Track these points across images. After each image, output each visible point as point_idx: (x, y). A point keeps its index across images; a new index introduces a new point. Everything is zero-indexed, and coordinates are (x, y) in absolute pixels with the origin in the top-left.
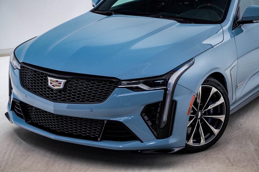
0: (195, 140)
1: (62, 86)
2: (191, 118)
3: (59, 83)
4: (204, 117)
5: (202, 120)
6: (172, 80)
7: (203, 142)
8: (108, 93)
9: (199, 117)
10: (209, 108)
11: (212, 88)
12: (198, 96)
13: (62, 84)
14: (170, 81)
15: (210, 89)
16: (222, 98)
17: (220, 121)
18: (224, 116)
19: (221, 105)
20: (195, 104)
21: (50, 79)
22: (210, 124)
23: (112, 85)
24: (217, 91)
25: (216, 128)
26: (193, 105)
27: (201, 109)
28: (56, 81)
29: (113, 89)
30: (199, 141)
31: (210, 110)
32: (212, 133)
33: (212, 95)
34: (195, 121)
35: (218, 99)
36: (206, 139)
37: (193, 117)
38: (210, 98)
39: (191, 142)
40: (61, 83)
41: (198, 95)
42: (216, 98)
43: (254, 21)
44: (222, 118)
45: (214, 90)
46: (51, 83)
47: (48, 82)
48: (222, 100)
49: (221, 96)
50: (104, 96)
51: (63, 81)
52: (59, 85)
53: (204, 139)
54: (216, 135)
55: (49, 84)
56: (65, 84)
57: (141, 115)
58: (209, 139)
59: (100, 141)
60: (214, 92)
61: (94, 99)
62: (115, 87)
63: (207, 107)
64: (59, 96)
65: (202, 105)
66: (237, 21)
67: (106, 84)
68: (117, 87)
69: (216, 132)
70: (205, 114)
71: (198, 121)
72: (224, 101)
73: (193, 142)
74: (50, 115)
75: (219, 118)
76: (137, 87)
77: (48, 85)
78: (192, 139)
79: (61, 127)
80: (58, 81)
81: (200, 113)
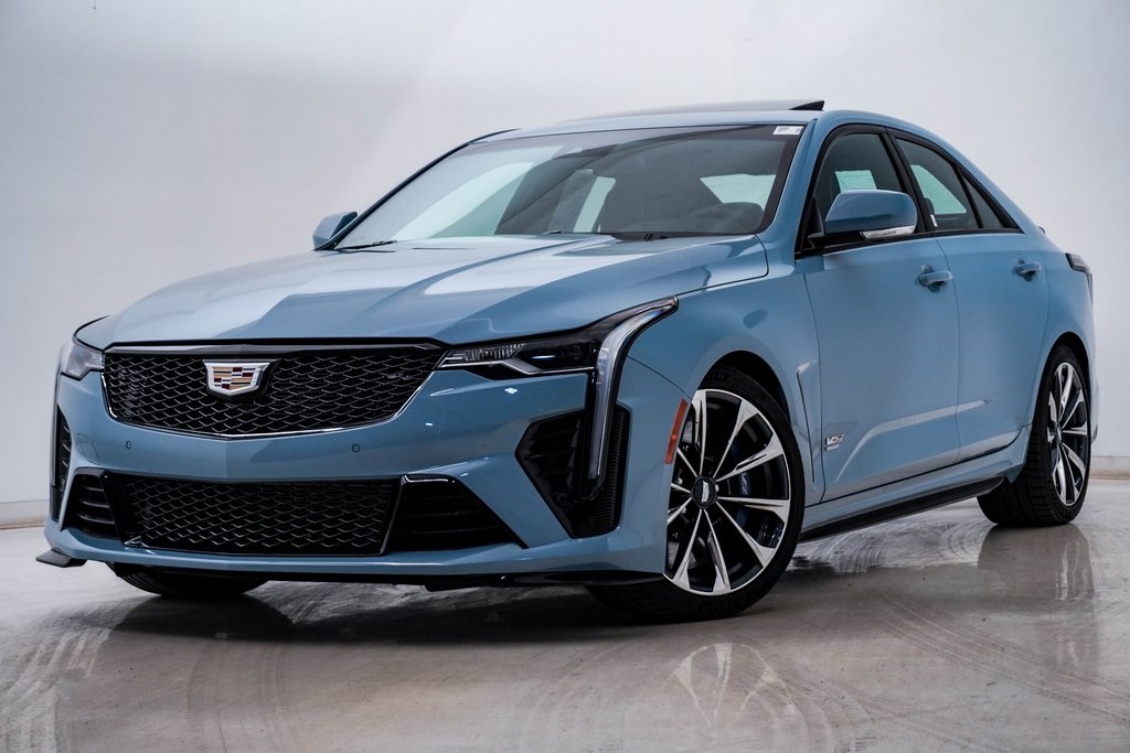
0: (696, 580)
1: (253, 385)
2: (676, 499)
3: (245, 375)
4: (722, 502)
5: (713, 509)
6: (609, 350)
7: (721, 586)
8: (406, 389)
9: (705, 499)
10: (735, 472)
11: (741, 400)
12: (697, 426)
13: (256, 375)
14: (602, 356)
15: (735, 408)
16: (775, 439)
17: (773, 519)
18: (786, 504)
19: (774, 462)
20: (692, 452)
21: (214, 368)
22: (746, 531)
23: (419, 364)
24: (758, 414)
25: (765, 543)
27: (707, 475)
28: (235, 369)
29: (425, 376)
30: (710, 585)
31: (737, 477)
32: (753, 560)
33: (743, 430)
34: (693, 509)
35: (764, 441)
36: (733, 579)
37: (686, 496)
38: (735, 438)
39: (682, 580)
40: (251, 375)
41: (698, 420)
42: (753, 439)
43: (868, 234)
44: (782, 508)
45: (747, 410)
46: (217, 380)
47: (205, 380)
48: (774, 449)
49: (772, 433)
50: (395, 398)
51: (257, 367)
52: (246, 379)
53: (726, 574)
54: (765, 566)
55: (212, 385)
56: (265, 377)
57: (517, 455)
58: (743, 578)
59: (383, 555)
60: (748, 416)
61: (364, 410)
62: (430, 369)
63: (728, 467)
64: (245, 417)
65: (711, 459)
66: (813, 235)
67: (402, 361)
68: (436, 369)
69: (765, 555)
70: (723, 492)
71: (703, 513)
72: (781, 452)
73: (691, 583)
74: (211, 492)
75: (770, 509)
76: (500, 365)
77: (206, 389)
78: (685, 571)
79: (251, 527)
80: (239, 369)
81: (705, 484)
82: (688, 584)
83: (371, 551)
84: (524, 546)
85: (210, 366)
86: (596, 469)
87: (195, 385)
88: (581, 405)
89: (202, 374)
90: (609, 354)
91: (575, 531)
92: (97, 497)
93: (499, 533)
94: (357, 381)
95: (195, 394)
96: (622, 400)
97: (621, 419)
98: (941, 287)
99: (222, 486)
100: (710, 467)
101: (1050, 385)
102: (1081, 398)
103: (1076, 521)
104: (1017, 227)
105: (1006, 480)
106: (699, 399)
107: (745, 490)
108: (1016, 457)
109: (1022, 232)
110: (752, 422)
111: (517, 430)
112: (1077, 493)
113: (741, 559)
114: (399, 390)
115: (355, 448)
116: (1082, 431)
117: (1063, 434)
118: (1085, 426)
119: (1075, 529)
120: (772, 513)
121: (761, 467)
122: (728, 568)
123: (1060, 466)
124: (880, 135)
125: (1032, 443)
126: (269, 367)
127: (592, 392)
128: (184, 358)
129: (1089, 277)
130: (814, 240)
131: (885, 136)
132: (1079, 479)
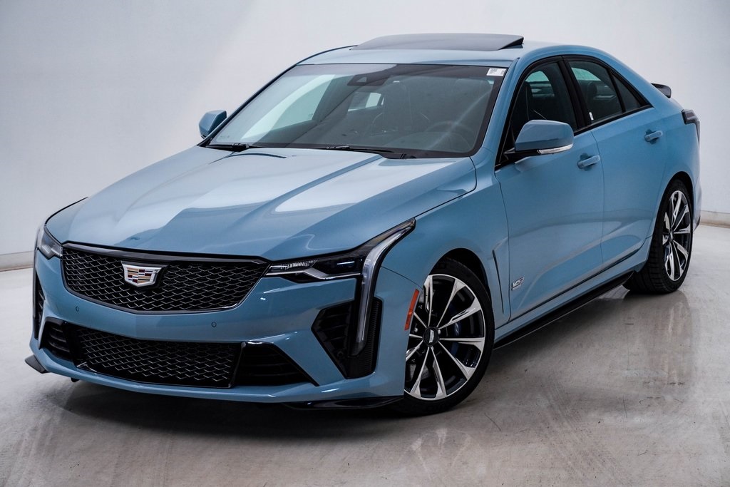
0: (425, 390)
1: (151, 281)
2: (412, 343)
3: (146, 275)
4: (442, 341)
5: (437, 348)
6: (371, 261)
7: (441, 393)
8: (245, 288)
9: (431, 341)
10: (451, 322)
11: (455, 279)
12: (427, 297)
13: (153, 275)
14: (366, 265)
15: (452, 284)
16: (476, 302)
17: (475, 349)
18: (483, 340)
19: (476, 315)
20: (421, 310)
21: (128, 268)
22: (455, 357)
23: (253, 273)
24: (465, 287)
25: (468, 366)
26: (416, 312)
27: (433, 325)
28: (141, 271)
29: (256, 280)
30: (434, 392)
31: (453, 326)
32: (460, 375)
33: (456, 296)
34: (424, 347)
35: (468, 303)
36: (448, 388)
37: (419, 340)
38: (451, 302)
39: (416, 392)
40: (150, 275)
42: (463, 302)
43: (541, 151)
44: (480, 343)
45: (459, 285)
46: (130, 276)
47: (123, 274)
48: (476, 307)
49: (474, 298)
50: (238, 294)
51: (154, 270)
52: (147, 278)
53: (443, 386)
54: (468, 379)
55: (127, 279)
56: (159, 276)
57: (313, 329)
58: (454, 388)
59: (230, 388)
60: (459, 288)
61: (219, 301)
62: (259, 276)
63: (446, 320)
64: (147, 300)
65: (436, 315)
66: (506, 153)
67: (242, 271)
68: (263, 276)
69: (468, 372)
70: (443, 335)
71: (430, 349)
72: (480, 308)
73: (421, 392)
74: (127, 343)
75: (475, 344)
76: (302, 274)
77: (123, 280)
78: (418, 387)
79: (151, 365)
80: (143, 271)
81: (432, 332)
82: (420, 394)
83: (223, 385)
84: (316, 385)
85: (125, 266)
86: (361, 336)
87: (117, 276)
88: (352, 298)
89: (121, 271)
90: (371, 263)
91: (348, 375)
92: (58, 335)
93: (300, 376)
95: (117, 283)
96: (379, 294)
97: (376, 307)
98: (592, 168)
99: (134, 340)
100: (435, 321)
101: (666, 207)
102: (687, 210)
103: (681, 289)
104: (649, 104)
105: (635, 272)
106: (429, 281)
107: (457, 333)
108: (642, 258)
109: (651, 106)
110: (462, 291)
111: (313, 314)
112: (682, 272)
113: (452, 373)
114: (240, 289)
115: (214, 325)
116: (687, 230)
117: (674, 235)
118: (689, 227)
119: (681, 293)
120: (474, 346)
121: (468, 318)
122: (445, 381)
123: (671, 257)
124: (558, 63)
125: (652, 246)
127: (359, 289)
128: (110, 258)
130: (507, 155)
131: (562, 63)
132: (683, 261)
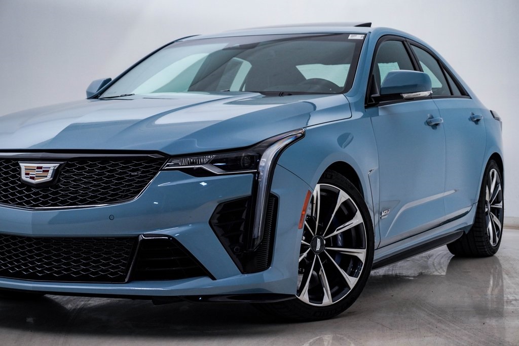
0: (313, 296)
1: (49, 177)
2: (303, 248)
3: (44, 171)
4: (328, 251)
5: (323, 256)
6: (266, 161)
7: (327, 300)
8: (143, 181)
9: (318, 249)
10: (335, 233)
11: (340, 191)
12: (314, 205)
13: (51, 172)
14: (262, 164)
15: (336, 195)
16: (358, 213)
17: (357, 260)
18: (364, 251)
19: (357, 227)
20: (311, 220)
21: (25, 166)
22: (339, 266)
23: (151, 166)
24: (349, 199)
25: (351, 274)
26: (306, 221)
27: (319, 234)
28: (38, 168)
29: (155, 174)
30: (320, 299)
31: (336, 236)
32: (345, 284)
34: (311, 255)
35: (351, 216)
36: (334, 295)
37: (307, 247)
38: (336, 212)
39: (305, 297)
40: (48, 171)
41: (315, 202)
42: (346, 213)
44: (362, 254)
45: (343, 196)
46: (27, 174)
48: (358, 220)
49: (357, 210)
50: (137, 187)
52: (45, 174)
53: (329, 293)
54: (352, 288)
55: (24, 177)
56: (56, 172)
57: (210, 223)
58: (339, 296)
59: (127, 283)
60: (343, 200)
61: (117, 194)
62: (157, 170)
63: (331, 230)
64: (44, 197)
65: (322, 225)
66: (372, 96)
67: (141, 164)
68: (161, 170)
69: (352, 281)
70: (327, 245)
71: (317, 257)
72: (362, 221)
73: (310, 299)
74: (22, 242)
75: (355, 254)
76: (200, 168)
77: (20, 179)
78: (307, 292)
79: (46, 264)
80: (41, 168)
81: (318, 240)
82: (308, 300)
83: (119, 280)
84: (213, 278)
85: (23, 165)
86: (258, 231)
87: (14, 176)
88: (249, 192)
89: (18, 170)
90: (266, 163)
91: (245, 270)
93: (200, 271)
94: (113, 176)
95: (13, 182)
96: (274, 190)
97: (273, 202)
98: (437, 127)
99: (29, 239)
100: (321, 230)
101: (486, 182)
102: (500, 188)
103: (496, 255)
104: (468, 95)
105: (464, 232)
106: (317, 191)
107: (340, 243)
108: (469, 220)
109: (471, 98)
110: (345, 203)
111: (211, 208)
112: (497, 239)
113: (338, 284)
114: (139, 182)
115: (111, 218)
116: (499, 206)
117: (491, 207)
118: (502, 202)
119: (496, 258)
120: (356, 257)
121: (349, 230)
122: (331, 290)
123: (490, 226)
124: (403, 42)
125: (478, 213)
126: (59, 166)
127: (256, 184)
128: (8, 160)
129: (501, 123)
130: (374, 98)
131: (405, 42)
132: (498, 231)
